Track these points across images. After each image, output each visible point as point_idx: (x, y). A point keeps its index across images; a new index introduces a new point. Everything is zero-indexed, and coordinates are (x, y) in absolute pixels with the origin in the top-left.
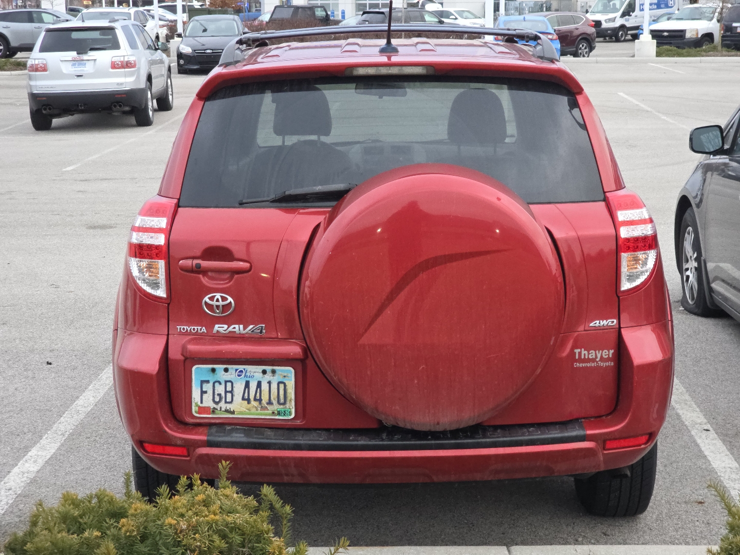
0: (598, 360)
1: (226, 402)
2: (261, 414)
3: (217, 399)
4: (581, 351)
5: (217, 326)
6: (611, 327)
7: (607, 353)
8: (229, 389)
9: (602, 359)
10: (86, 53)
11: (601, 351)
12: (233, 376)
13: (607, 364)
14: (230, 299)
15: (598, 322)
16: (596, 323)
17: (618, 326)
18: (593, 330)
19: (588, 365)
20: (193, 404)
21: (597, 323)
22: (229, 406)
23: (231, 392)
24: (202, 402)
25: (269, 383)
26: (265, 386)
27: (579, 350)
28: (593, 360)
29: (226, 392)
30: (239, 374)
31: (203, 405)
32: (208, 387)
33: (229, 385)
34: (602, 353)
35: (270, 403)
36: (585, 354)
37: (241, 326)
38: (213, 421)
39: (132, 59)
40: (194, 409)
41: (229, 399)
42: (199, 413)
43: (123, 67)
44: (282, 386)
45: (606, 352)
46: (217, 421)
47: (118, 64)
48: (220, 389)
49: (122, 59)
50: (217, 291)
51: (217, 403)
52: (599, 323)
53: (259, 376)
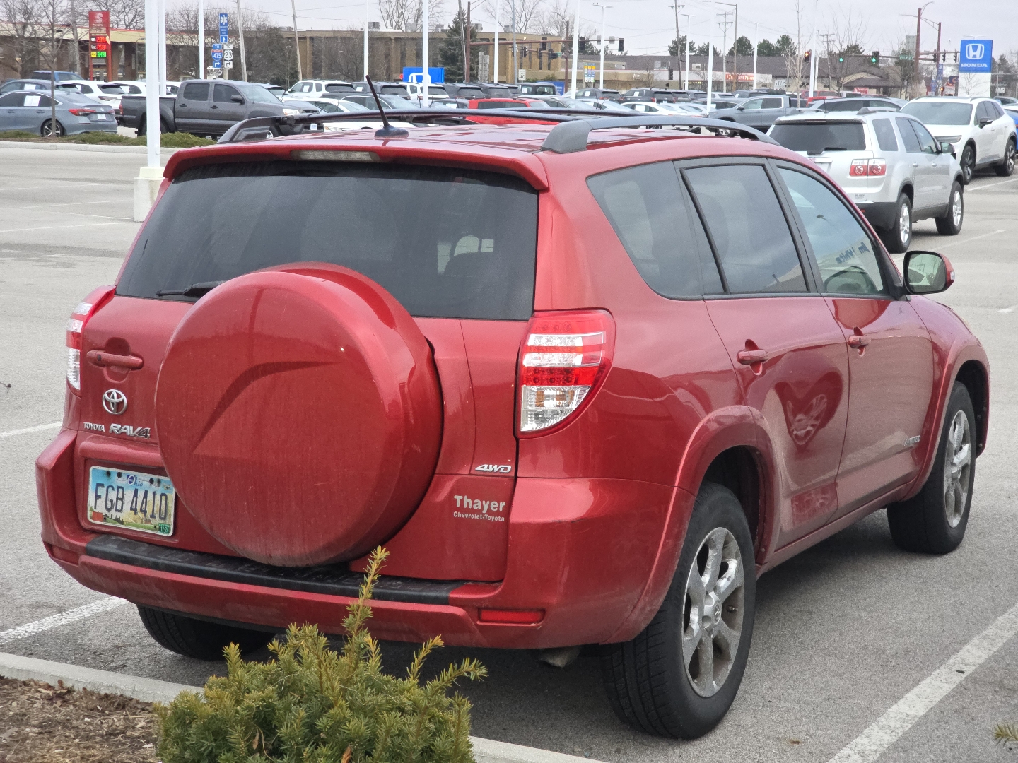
0: (484, 512)
1: (117, 510)
2: (145, 528)
3: (109, 506)
4: (463, 499)
5: (113, 425)
6: (502, 474)
7: (497, 505)
8: (120, 496)
9: (490, 512)
10: (819, 153)
11: (488, 502)
12: (125, 482)
13: (496, 519)
14: (124, 397)
15: (486, 466)
16: (483, 467)
17: (513, 474)
18: (480, 475)
19: (473, 516)
20: (89, 508)
21: (485, 468)
22: (119, 515)
23: (122, 499)
24: (95, 508)
25: (154, 493)
26: (150, 496)
27: (461, 497)
28: (479, 512)
29: (118, 499)
30: (131, 480)
31: (96, 511)
32: (102, 491)
33: (121, 490)
34: (490, 505)
35: (153, 516)
36: (468, 503)
37: (132, 428)
38: (103, 529)
39: (879, 163)
40: (89, 514)
41: (119, 508)
42: (92, 518)
43: (865, 173)
44: (164, 498)
45: (495, 504)
46: (107, 530)
47: (859, 170)
48: (113, 495)
49: (866, 163)
50: (114, 386)
51: (109, 510)
52: (488, 468)
53: (146, 484)
